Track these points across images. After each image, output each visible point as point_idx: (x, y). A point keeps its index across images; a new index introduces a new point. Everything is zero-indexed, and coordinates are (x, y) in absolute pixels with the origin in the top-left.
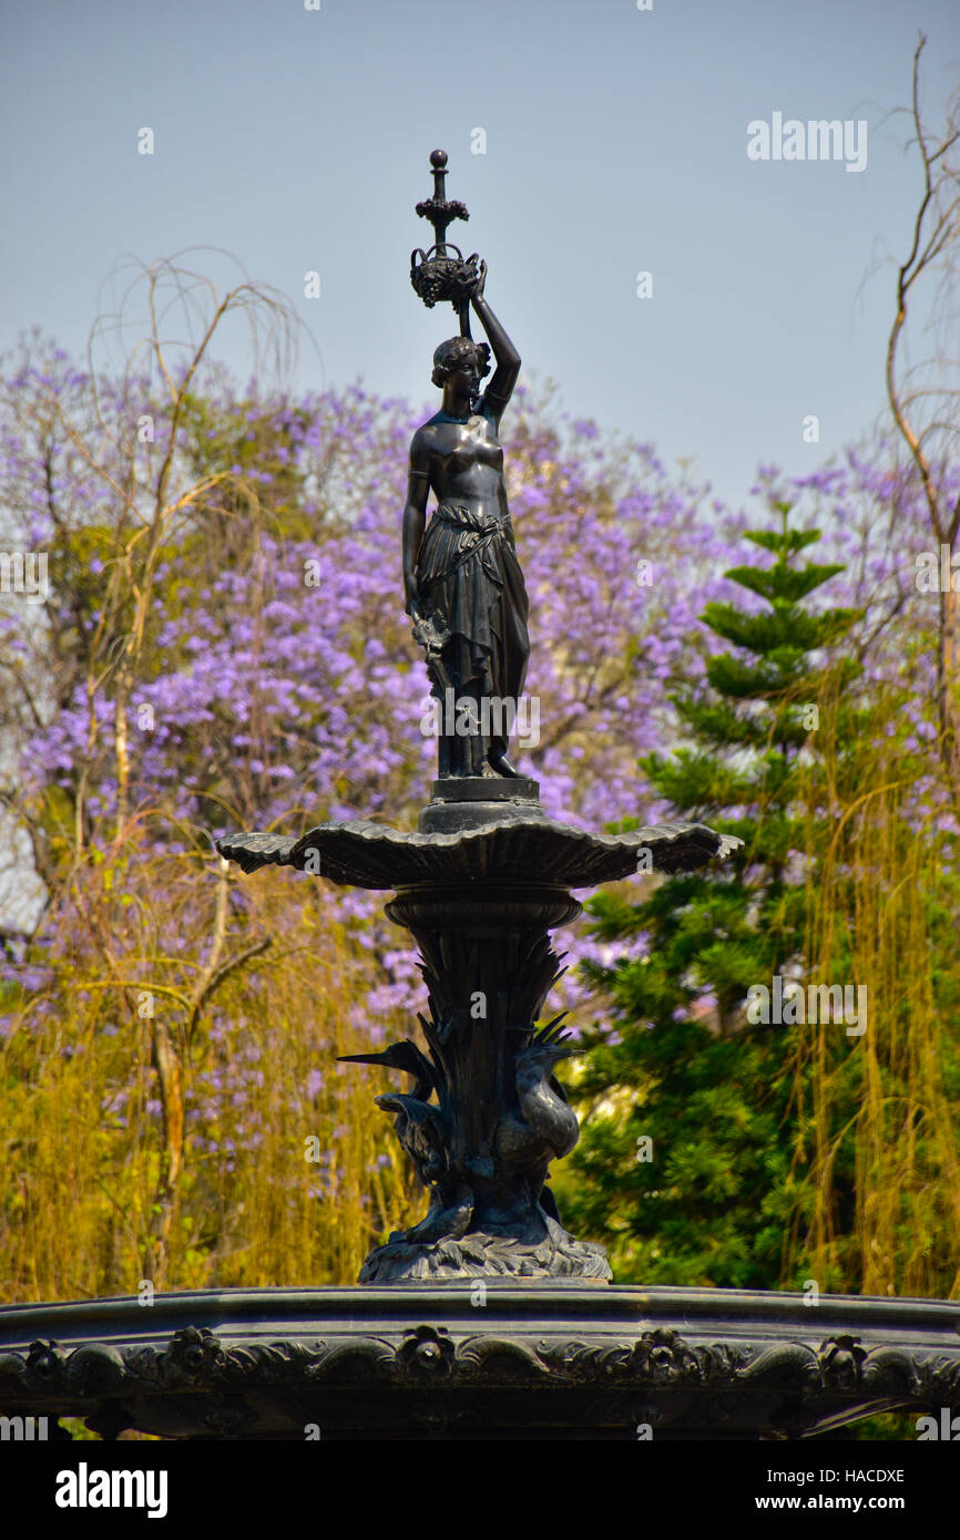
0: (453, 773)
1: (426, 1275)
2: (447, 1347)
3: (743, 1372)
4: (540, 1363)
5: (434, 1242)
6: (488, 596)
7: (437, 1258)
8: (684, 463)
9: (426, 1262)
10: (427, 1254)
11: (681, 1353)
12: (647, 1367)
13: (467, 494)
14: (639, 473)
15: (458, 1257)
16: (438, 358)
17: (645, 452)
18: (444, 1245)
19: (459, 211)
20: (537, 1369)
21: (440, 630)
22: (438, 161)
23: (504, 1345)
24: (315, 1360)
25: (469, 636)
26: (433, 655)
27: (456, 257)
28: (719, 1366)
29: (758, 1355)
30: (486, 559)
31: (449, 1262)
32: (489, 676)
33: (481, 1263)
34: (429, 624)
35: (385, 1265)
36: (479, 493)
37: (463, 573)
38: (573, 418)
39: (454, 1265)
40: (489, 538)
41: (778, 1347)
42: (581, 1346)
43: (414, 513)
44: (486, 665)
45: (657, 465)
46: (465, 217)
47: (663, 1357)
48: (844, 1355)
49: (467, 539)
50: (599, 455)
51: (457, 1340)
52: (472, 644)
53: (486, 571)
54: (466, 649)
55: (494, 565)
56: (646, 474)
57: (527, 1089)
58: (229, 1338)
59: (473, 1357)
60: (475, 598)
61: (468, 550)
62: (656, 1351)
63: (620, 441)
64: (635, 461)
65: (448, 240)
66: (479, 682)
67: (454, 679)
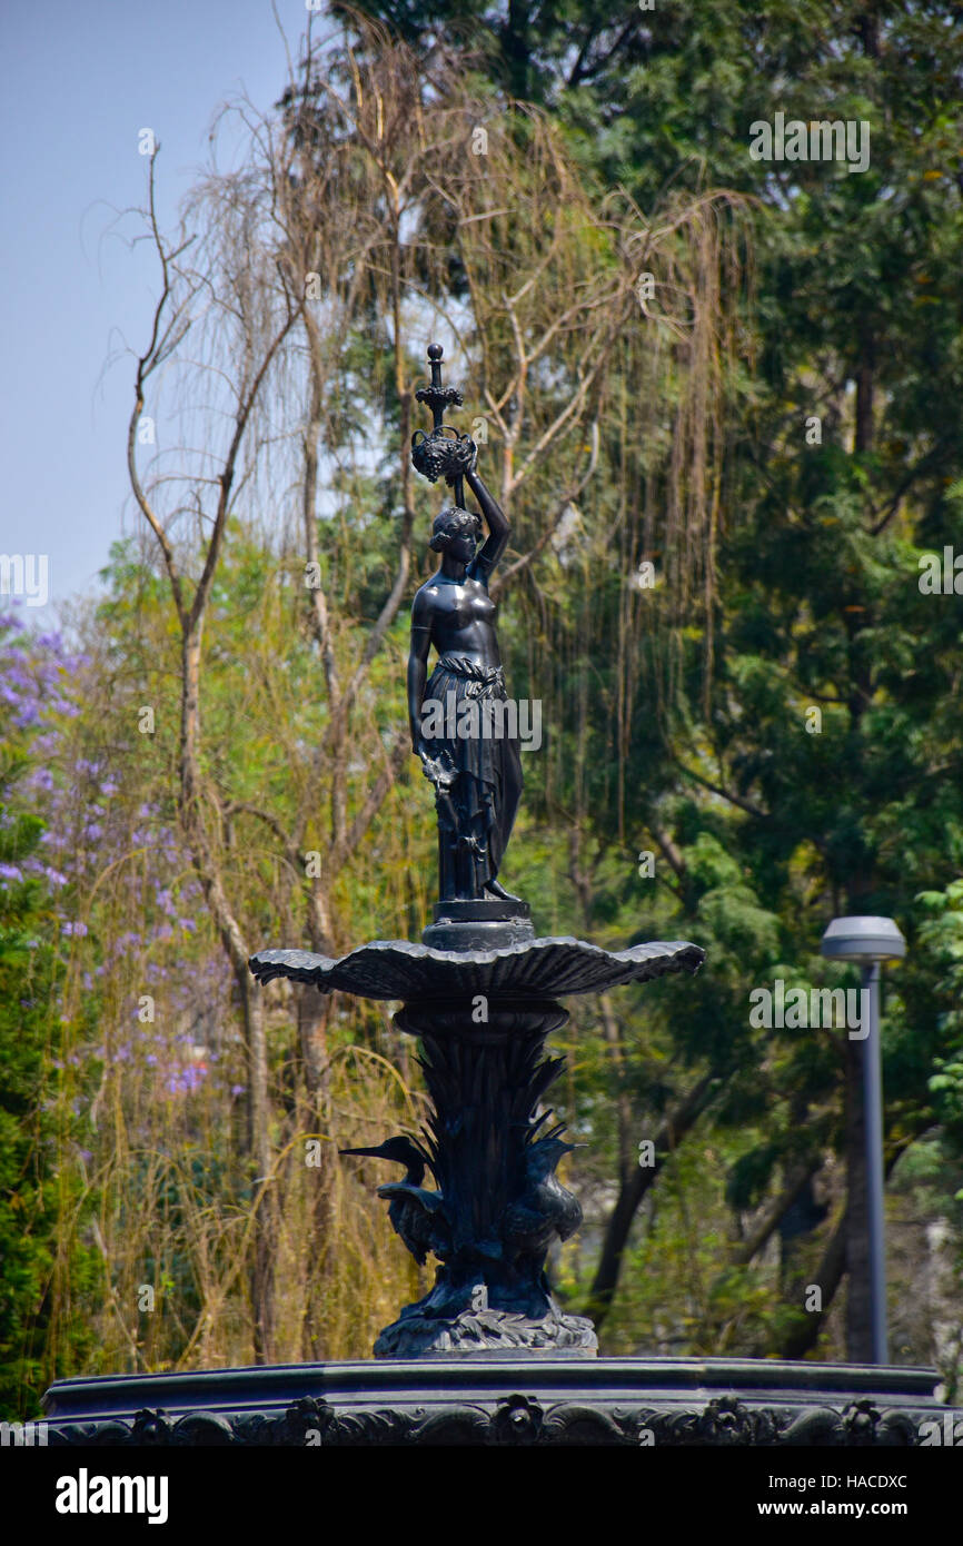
0: (457, 896)
1: (449, 1347)
2: (537, 1413)
3: (784, 1433)
4: (616, 1427)
5: (454, 1317)
7: (458, 1332)
9: (447, 1335)
10: (448, 1328)
11: (742, 1417)
12: (714, 1430)
13: (467, 647)
15: (478, 1330)
18: (464, 1319)
20: (614, 1432)
21: (447, 768)
23: (586, 1411)
24: (416, 1425)
25: (476, 773)
26: (442, 791)
28: (766, 1428)
29: (795, 1417)
31: (471, 1335)
32: (492, 810)
33: (498, 1335)
34: (437, 762)
35: (407, 1339)
36: (477, 646)
39: (476, 1338)
40: (490, 688)
41: (810, 1412)
42: (652, 1412)
43: (416, 661)
44: (490, 800)
46: (459, 403)
47: (728, 1421)
48: (863, 1418)
49: (472, 688)
51: (545, 1407)
52: (479, 782)
54: (473, 785)
57: (540, 1180)
58: (342, 1406)
59: (559, 1422)
60: (480, 740)
62: (723, 1416)
66: (484, 816)
67: (460, 812)
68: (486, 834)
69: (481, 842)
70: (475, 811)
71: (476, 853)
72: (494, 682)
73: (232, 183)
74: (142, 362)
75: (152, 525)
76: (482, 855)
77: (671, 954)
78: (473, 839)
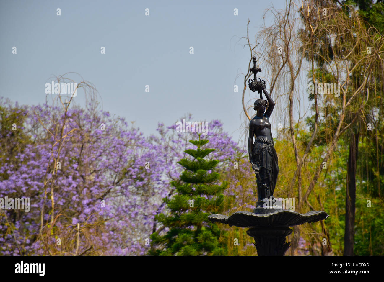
0: (262, 200)
6: (270, 158)
8: (133, 123)
13: (263, 135)
14: (121, 125)
16: (256, 103)
17: (123, 120)
19: (260, 70)
21: (258, 166)
22: (254, 59)
25: (266, 168)
26: (257, 172)
27: (259, 80)
30: (269, 150)
32: (270, 177)
34: (256, 165)
36: (266, 134)
37: (264, 153)
38: (103, 111)
43: (251, 139)
44: (270, 174)
45: (126, 123)
46: (261, 71)
49: (264, 145)
50: (110, 121)
52: (266, 170)
53: (269, 153)
54: (265, 171)
55: (271, 151)
56: (123, 126)
60: (267, 159)
61: (265, 148)
63: (116, 117)
64: (120, 122)
65: (257, 77)
66: (268, 179)
67: (262, 178)
68: (269, 183)
69: (267, 185)
70: (266, 177)
71: (266, 188)
72: (270, 144)
73: (269, 29)
74: (246, 76)
75: (248, 118)
76: (268, 189)
77: (317, 214)
78: (265, 185)
